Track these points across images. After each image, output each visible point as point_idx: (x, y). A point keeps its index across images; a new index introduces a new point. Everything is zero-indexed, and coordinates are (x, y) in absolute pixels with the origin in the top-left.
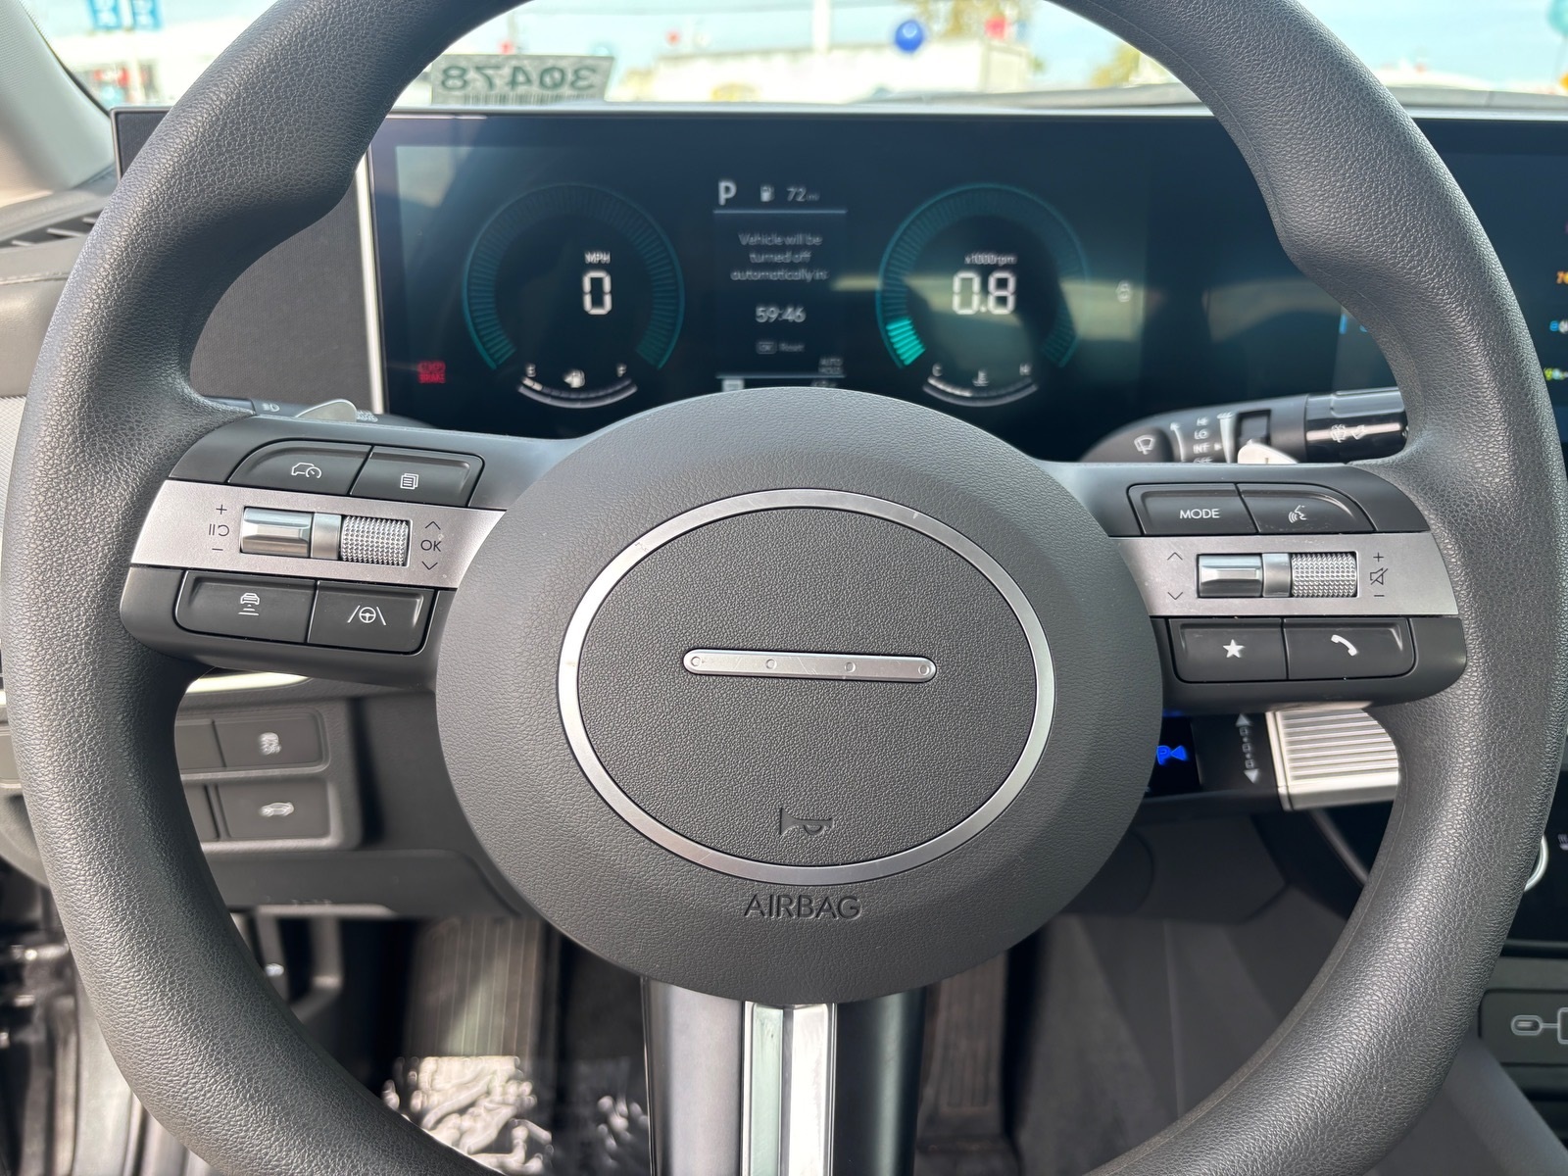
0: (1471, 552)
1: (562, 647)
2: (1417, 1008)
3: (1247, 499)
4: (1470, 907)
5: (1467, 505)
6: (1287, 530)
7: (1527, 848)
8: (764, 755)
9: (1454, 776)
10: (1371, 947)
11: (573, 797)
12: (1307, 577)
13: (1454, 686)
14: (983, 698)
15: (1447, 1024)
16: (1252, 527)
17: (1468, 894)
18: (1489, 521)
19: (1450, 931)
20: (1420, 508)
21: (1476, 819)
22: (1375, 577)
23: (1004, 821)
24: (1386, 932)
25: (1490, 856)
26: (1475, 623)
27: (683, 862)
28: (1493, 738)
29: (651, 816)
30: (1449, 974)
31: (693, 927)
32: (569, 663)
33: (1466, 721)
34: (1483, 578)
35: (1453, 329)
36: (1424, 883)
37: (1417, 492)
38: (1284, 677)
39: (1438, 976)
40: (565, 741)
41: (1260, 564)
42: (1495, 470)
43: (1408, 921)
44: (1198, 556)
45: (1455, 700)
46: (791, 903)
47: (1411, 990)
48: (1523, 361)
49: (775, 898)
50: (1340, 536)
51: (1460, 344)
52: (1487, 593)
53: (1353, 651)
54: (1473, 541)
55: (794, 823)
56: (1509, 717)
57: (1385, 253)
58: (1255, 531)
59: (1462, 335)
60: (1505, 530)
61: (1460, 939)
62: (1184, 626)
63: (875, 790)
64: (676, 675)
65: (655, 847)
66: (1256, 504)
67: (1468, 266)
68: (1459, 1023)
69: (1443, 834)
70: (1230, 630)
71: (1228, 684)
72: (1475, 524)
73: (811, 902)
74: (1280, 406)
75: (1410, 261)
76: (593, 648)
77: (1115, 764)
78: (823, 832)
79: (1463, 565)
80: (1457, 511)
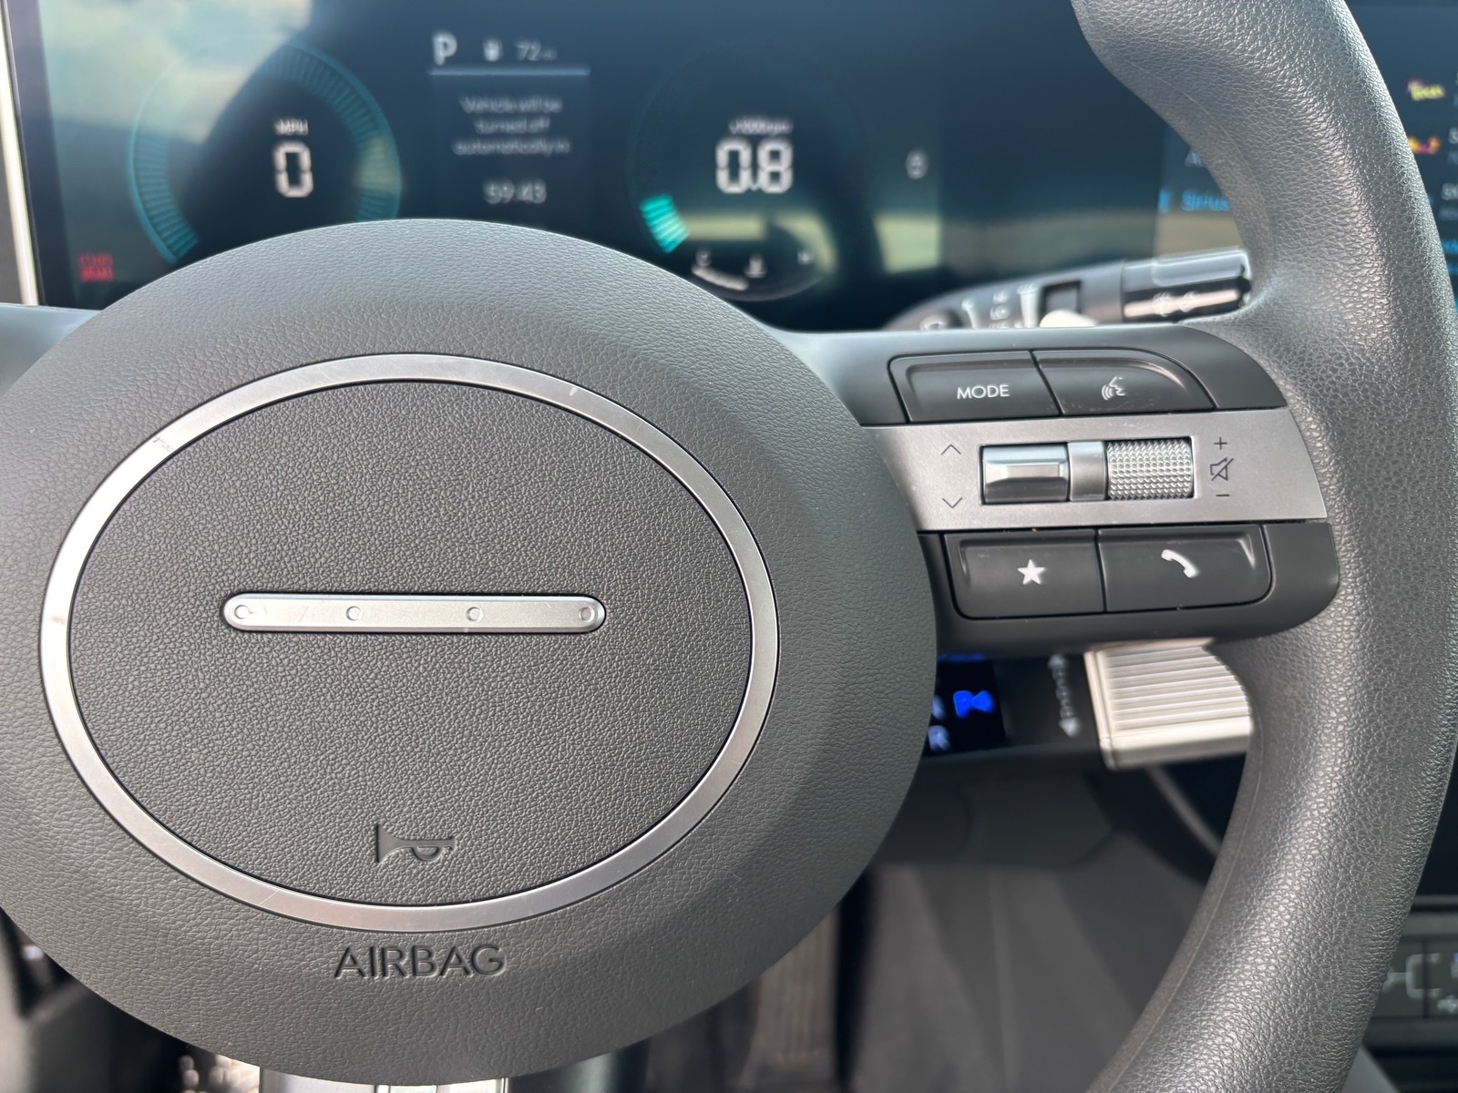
0: (1342, 433)
1: (45, 595)
2: (1284, 1054)
3: (1046, 371)
4: (1351, 914)
5: (1335, 371)
6: (1100, 410)
7: (1423, 831)
8: (348, 748)
9: (1326, 735)
10: (1221, 969)
11: (70, 816)
12: (1128, 472)
13: (1323, 614)
14: (674, 651)
15: (1323, 1074)
16: (1053, 406)
17: (1348, 896)
18: (1365, 390)
19: (1325, 948)
20: (1273, 377)
21: (1356, 793)
22: (1216, 470)
23: (709, 827)
24: (1241, 949)
25: (1376, 843)
26: (1349, 529)
27: (237, 906)
28: (1376, 684)
29: (185, 841)
30: (1325, 1007)
31: (264, 993)
32: (56, 619)
33: (1340, 661)
34: (1358, 468)
35: (1310, 133)
36: (1289, 882)
37: (1269, 355)
38: (1101, 609)
39: (1311, 1010)
40: (53, 734)
41: (1064, 457)
42: (1370, 322)
43: (1270, 933)
44: (982, 449)
45: (1324, 634)
46: (401, 956)
47: (1276, 1030)
48: (1403, 173)
49: (377, 952)
50: (1170, 416)
51: (1320, 153)
52: (1364, 488)
53: (1190, 571)
54: (1344, 418)
55: (397, 845)
56: (1397, 654)
57: (1219, 31)
58: (1057, 412)
59: (1323, 141)
60: (1387, 402)
61: (1338, 957)
62: (965, 543)
63: (517, 793)
64: (213, 632)
65: (194, 885)
66: (1059, 378)
67: (1329, 46)
68: (1338, 1071)
69: (1312, 815)
70: (1026, 547)
71: (1026, 620)
72: (1346, 395)
73: (430, 954)
74: (1094, 276)
75: (1252, 42)
76: (90, 595)
77: (870, 736)
78: (440, 857)
79: (1333, 451)
80: (1322, 379)
